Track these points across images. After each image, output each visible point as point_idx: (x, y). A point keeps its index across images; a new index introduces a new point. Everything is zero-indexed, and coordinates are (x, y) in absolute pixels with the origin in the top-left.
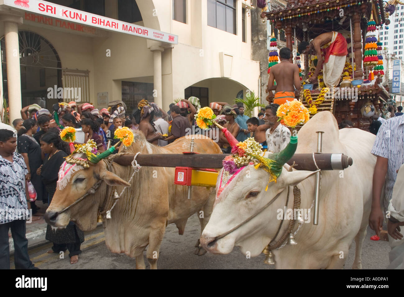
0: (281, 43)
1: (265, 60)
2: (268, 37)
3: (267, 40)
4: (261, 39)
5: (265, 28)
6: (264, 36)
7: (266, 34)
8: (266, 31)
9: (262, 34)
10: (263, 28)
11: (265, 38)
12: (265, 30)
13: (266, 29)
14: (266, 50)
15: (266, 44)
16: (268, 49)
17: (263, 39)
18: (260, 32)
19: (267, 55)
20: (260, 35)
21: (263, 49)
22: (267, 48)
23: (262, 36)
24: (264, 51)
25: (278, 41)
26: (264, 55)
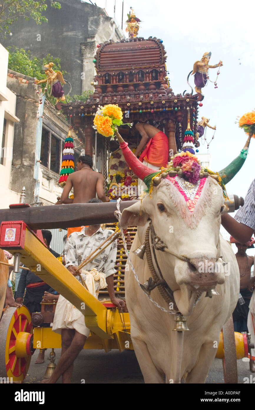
0: (52, 174)
1: (29, 192)
2: (35, 161)
3: (34, 165)
4: (26, 163)
5: (32, 150)
6: (30, 160)
7: (34, 158)
8: (34, 154)
9: (27, 157)
10: (30, 150)
11: (31, 163)
12: (32, 153)
13: (34, 151)
14: (32, 180)
15: (33, 170)
16: (35, 178)
17: (28, 163)
18: (25, 154)
19: (32, 186)
20: (25, 158)
21: (27, 177)
22: (33, 176)
23: (28, 159)
24: (29, 180)
25: (48, 170)
26: (28, 186)
